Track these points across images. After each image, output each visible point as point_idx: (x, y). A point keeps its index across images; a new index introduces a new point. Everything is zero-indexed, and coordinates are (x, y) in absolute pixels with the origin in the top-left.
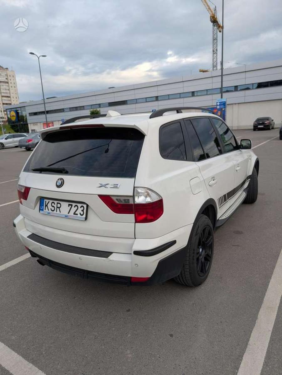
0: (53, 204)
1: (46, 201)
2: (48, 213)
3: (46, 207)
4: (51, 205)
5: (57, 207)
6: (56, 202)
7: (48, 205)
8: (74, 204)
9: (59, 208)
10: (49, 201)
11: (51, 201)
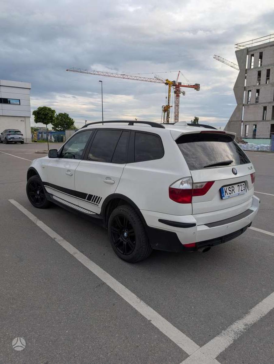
0: (230, 189)
1: (225, 189)
2: (229, 197)
3: (226, 193)
4: (229, 190)
5: (232, 190)
6: (231, 187)
7: (227, 191)
8: (240, 184)
9: (233, 190)
10: (227, 187)
11: (228, 187)
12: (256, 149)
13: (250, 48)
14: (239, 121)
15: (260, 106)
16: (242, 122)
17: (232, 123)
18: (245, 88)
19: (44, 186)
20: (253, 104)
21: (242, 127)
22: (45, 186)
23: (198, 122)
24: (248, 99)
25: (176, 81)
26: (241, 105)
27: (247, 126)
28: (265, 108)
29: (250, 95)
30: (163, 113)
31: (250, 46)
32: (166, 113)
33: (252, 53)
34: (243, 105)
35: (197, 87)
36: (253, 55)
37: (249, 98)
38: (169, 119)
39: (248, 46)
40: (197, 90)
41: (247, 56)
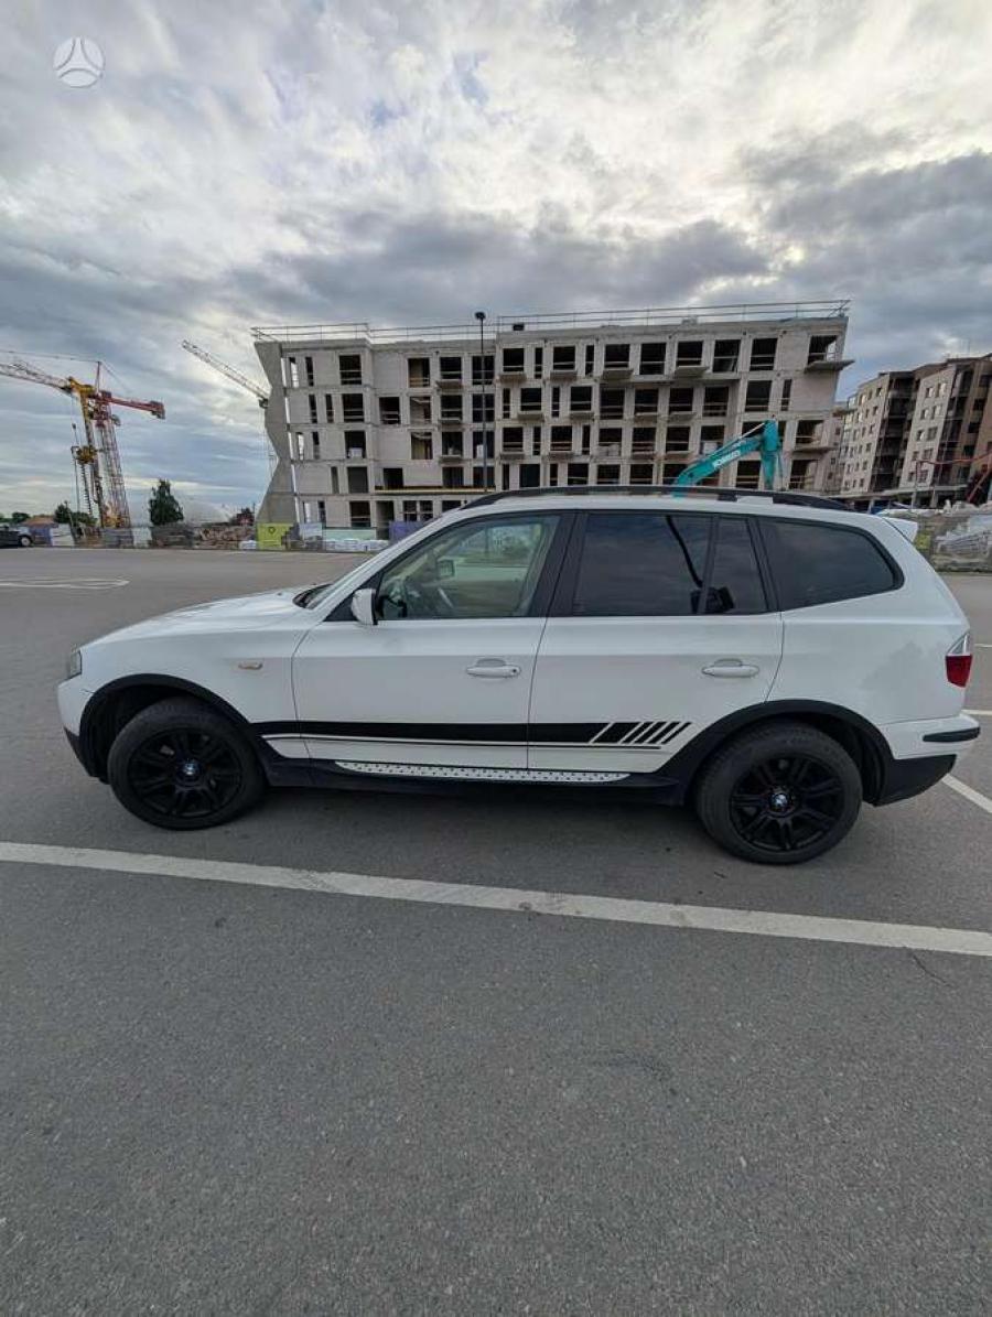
12: (362, 549)
13: (284, 343)
14: (288, 493)
15: (325, 465)
16: (296, 495)
17: (275, 497)
18: (288, 425)
19: (264, 740)
20: (309, 461)
21: (297, 505)
22: (265, 737)
23: (169, 491)
24: (298, 450)
25: (92, 383)
26: (287, 463)
27: (307, 505)
28: (334, 470)
29: (301, 443)
30: (79, 466)
31: (285, 339)
32: (88, 467)
33: (291, 355)
34: (292, 461)
35: (156, 409)
36: (292, 360)
37: (301, 449)
38: (102, 482)
39: (280, 339)
40: (159, 417)
41: (282, 360)
